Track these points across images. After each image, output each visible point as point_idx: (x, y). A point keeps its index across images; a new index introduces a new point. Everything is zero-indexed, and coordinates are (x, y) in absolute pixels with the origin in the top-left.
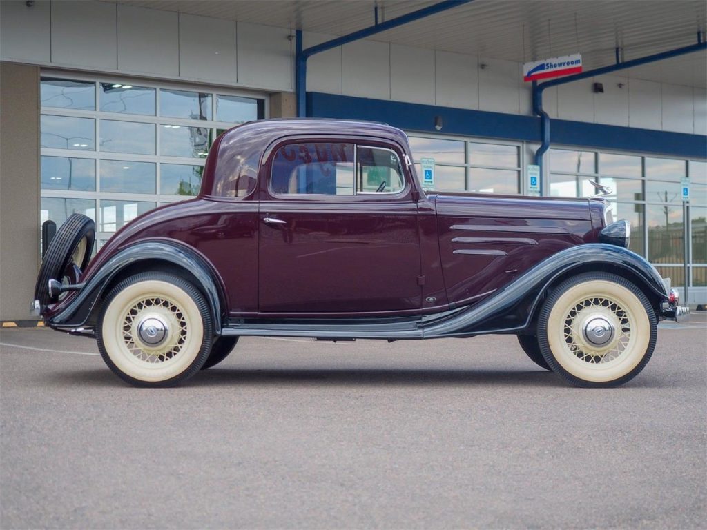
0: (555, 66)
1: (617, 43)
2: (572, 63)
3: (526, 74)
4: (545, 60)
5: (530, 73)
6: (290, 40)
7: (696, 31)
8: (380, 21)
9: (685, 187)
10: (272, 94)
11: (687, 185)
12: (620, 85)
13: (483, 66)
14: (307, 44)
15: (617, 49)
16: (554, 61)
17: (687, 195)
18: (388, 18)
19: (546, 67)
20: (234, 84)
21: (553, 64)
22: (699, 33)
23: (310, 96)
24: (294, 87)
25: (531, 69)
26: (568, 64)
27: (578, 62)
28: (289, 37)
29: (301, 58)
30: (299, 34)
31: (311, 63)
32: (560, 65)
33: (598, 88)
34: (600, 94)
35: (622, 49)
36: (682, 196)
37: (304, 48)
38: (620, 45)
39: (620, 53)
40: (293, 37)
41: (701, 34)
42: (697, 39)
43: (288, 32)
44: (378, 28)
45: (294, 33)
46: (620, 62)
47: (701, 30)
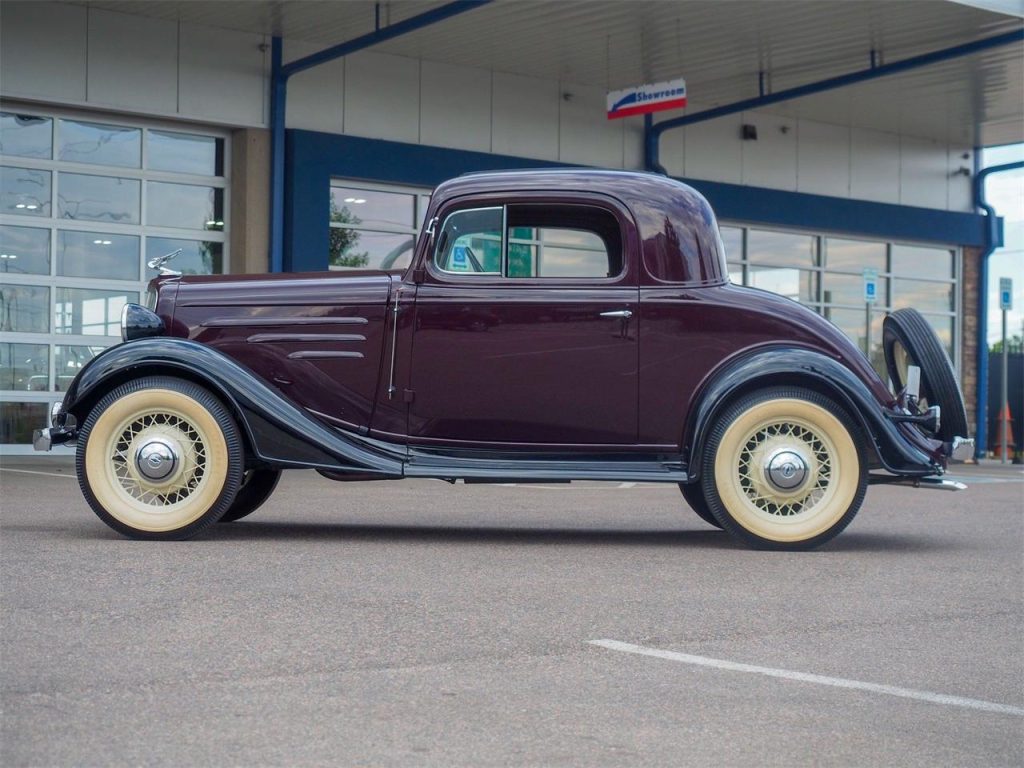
0: (650, 96)
1: (761, 64)
2: (673, 92)
3: (610, 108)
4: (637, 87)
5: (616, 106)
6: (263, 51)
7: (868, 48)
8: (383, 25)
9: (871, 282)
10: (235, 131)
11: (873, 280)
12: (784, 130)
13: (567, 96)
14: (289, 56)
15: (761, 74)
16: (648, 89)
17: (872, 293)
18: (395, 20)
19: (637, 98)
20: (173, 114)
21: (647, 93)
22: (873, 53)
23: (290, 135)
24: (267, 120)
25: (617, 101)
26: (667, 93)
27: (680, 91)
28: (262, 47)
29: (279, 78)
30: (277, 44)
31: (294, 86)
32: (656, 95)
33: (748, 133)
34: (752, 142)
35: (769, 74)
36: (865, 294)
37: (284, 63)
38: (765, 67)
39: (765, 81)
40: (267, 46)
41: (877, 55)
42: (869, 62)
43: (259, 39)
44: (380, 35)
45: (269, 41)
46: (766, 93)
47: (877, 47)
